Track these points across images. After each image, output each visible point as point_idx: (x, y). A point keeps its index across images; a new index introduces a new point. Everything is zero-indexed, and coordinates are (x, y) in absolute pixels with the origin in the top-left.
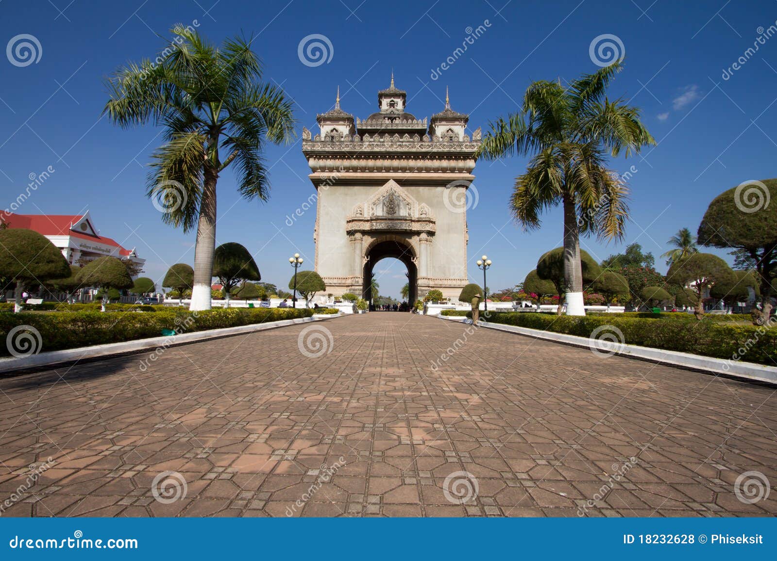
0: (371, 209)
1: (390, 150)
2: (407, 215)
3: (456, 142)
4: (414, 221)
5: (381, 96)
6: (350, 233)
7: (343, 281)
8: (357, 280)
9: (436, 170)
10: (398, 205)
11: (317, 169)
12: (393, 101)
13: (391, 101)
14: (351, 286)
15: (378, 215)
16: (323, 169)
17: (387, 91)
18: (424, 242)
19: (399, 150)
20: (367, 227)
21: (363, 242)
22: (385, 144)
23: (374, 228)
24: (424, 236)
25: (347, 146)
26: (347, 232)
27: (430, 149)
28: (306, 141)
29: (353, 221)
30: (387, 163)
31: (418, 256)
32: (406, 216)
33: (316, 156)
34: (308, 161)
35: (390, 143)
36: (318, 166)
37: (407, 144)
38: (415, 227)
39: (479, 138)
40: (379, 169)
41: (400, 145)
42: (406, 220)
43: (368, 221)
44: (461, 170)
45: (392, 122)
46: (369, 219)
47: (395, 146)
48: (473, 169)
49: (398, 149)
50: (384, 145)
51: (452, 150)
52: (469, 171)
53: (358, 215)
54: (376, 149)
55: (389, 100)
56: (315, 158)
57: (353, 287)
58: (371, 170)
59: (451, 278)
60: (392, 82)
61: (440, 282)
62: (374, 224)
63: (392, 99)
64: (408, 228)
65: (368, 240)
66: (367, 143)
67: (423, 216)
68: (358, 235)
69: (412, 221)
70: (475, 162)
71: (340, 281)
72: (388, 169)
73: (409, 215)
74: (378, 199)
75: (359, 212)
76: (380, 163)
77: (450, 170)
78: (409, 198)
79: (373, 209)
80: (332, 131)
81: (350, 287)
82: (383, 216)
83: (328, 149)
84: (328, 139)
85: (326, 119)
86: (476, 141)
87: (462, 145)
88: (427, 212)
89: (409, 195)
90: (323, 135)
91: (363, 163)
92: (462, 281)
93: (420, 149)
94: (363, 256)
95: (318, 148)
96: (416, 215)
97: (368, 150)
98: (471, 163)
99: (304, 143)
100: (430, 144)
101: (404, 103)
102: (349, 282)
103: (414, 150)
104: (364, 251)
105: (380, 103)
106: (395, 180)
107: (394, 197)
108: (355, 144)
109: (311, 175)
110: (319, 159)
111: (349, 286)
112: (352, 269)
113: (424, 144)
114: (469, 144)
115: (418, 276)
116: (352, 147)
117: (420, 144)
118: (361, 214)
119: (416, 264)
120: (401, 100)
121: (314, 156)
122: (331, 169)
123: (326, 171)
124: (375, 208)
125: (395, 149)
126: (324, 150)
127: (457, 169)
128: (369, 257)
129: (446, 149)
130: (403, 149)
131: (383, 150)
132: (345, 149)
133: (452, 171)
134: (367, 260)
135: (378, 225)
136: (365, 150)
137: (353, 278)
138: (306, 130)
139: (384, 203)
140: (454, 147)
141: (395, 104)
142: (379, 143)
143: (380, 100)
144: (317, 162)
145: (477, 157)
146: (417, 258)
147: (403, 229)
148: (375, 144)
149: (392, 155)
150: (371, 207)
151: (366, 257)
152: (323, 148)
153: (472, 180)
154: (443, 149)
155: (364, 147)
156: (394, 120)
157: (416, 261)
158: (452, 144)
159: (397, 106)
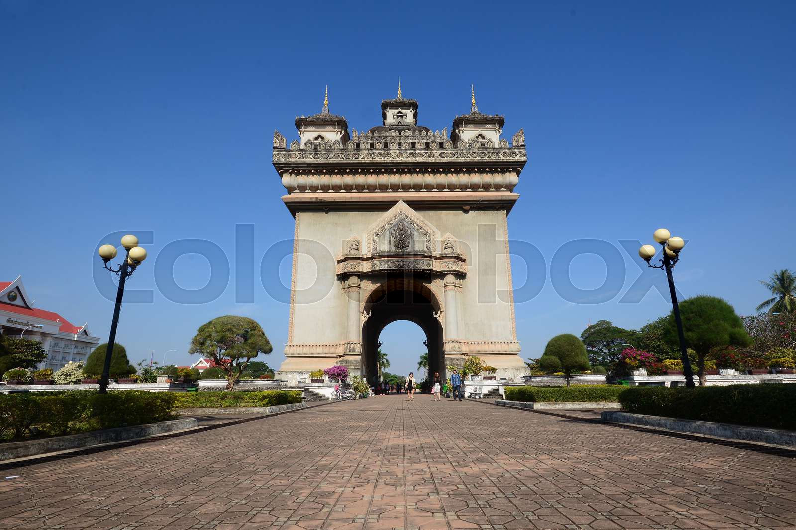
0: (372, 243)
1: (399, 160)
2: (425, 249)
3: (490, 148)
5: (385, 106)
7: (332, 350)
8: (352, 346)
9: (463, 188)
10: (411, 235)
11: (295, 188)
13: (398, 113)
14: (344, 356)
15: (382, 250)
16: (302, 189)
17: (393, 100)
18: (451, 287)
19: (411, 159)
20: (365, 267)
21: (361, 291)
23: (377, 269)
24: (450, 279)
25: (336, 155)
27: (454, 158)
28: (279, 149)
29: (346, 259)
30: (395, 179)
31: (442, 309)
32: (423, 251)
33: (293, 170)
34: (282, 176)
35: (398, 152)
36: (295, 185)
38: (437, 266)
39: (521, 142)
40: (383, 188)
41: (412, 154)
42: (423, 256)
43: (367, 259)
45: (400, 134)
47: (405, 155)
48: (515, 186)
49: (409, 158)
50: (390, 154)
51: (486, 159)
52: (510, 188)
53: (354, 251)
54: (378, 160)
55: (395, 112)
56: (291, 174)
57: (346, 358)
58: (371, 188)
59: (493, 340)
60: (400, 92)
61: (478, 348)
62: (377, 263)
63: (400, 110)
64: (426, 268)
65: (369, 287)
66: (366, 152)
67: (449, 251)
68: (354, 280)
70: (518, 175)
71: (326, 350)
72: (395, 188)
73: (428, 248)
74: (383, 228)
75: (354, 246)
76: (384, 179)
77: (483, 188)
78: (428, 226)
79: (374, 242)
80: (316, 139)
81: (341, 359)
82: (389, 251)
83: (310, 159)
84: (310, 148)
85: (308, 123)
86: (518, 147)
87: (499, 152)
88: (454, 245)
89: (426, 222)
90: (303, 142)
91: (360, 179)
92: (511, 345)
93: (440, 158)
94: (362, 310)
95: (295, 158)
97: (368, 160)
98: (512, 178)
99: (275, 152)
100: (454, 152)
101: (415, 116)
102: (340, 350)
103: (432, 160)
104: (363, 305)
105: (384, 116)
106: (406, 202)
107: (406, 224)
108: (349, 153)
109: (285, 197)
110: (296, 174)
111: (339, 357)
112: (345, 332)
113: (445, 151)
114: (508, 151)
115: (444, 338)
116: (344, 157)
117: (440, 152)
118: (357, 249)
119: (440, 321)
120: (411, 112)
121: (290, 171)
122: (314, 189)
123: (307, 191)
124: (377, 240)
125: (405, 159)
126: (303, 162)
127: (492, 186)
128: (370, 312)
129: (477, 158)
130: (417, 159)
131: (388, 161)
132: (334, 159)
133: (487, 189)
134: (367, 316)
135: (383, 263)
136: (363, 162)
137: (346, 345)
138: (279, 136)
139: (391, 233)
140: (487, 156)
141: (403, 116)
142: (383, 152)
143: (383, 111)
144: (294, 180)
145: (520, 169)
146: (441, 312)
147: (419, 270)
148: (377, 152)
149: (402, 167)
150: (371, 239)
151: (365, 313)
152: (303, 159)
153: (515, 201)
154: (473, 158)
155: (361, 157)
156: (403, 132)
157: (440, 316)
158: (485, 151)
159: (406, 119)
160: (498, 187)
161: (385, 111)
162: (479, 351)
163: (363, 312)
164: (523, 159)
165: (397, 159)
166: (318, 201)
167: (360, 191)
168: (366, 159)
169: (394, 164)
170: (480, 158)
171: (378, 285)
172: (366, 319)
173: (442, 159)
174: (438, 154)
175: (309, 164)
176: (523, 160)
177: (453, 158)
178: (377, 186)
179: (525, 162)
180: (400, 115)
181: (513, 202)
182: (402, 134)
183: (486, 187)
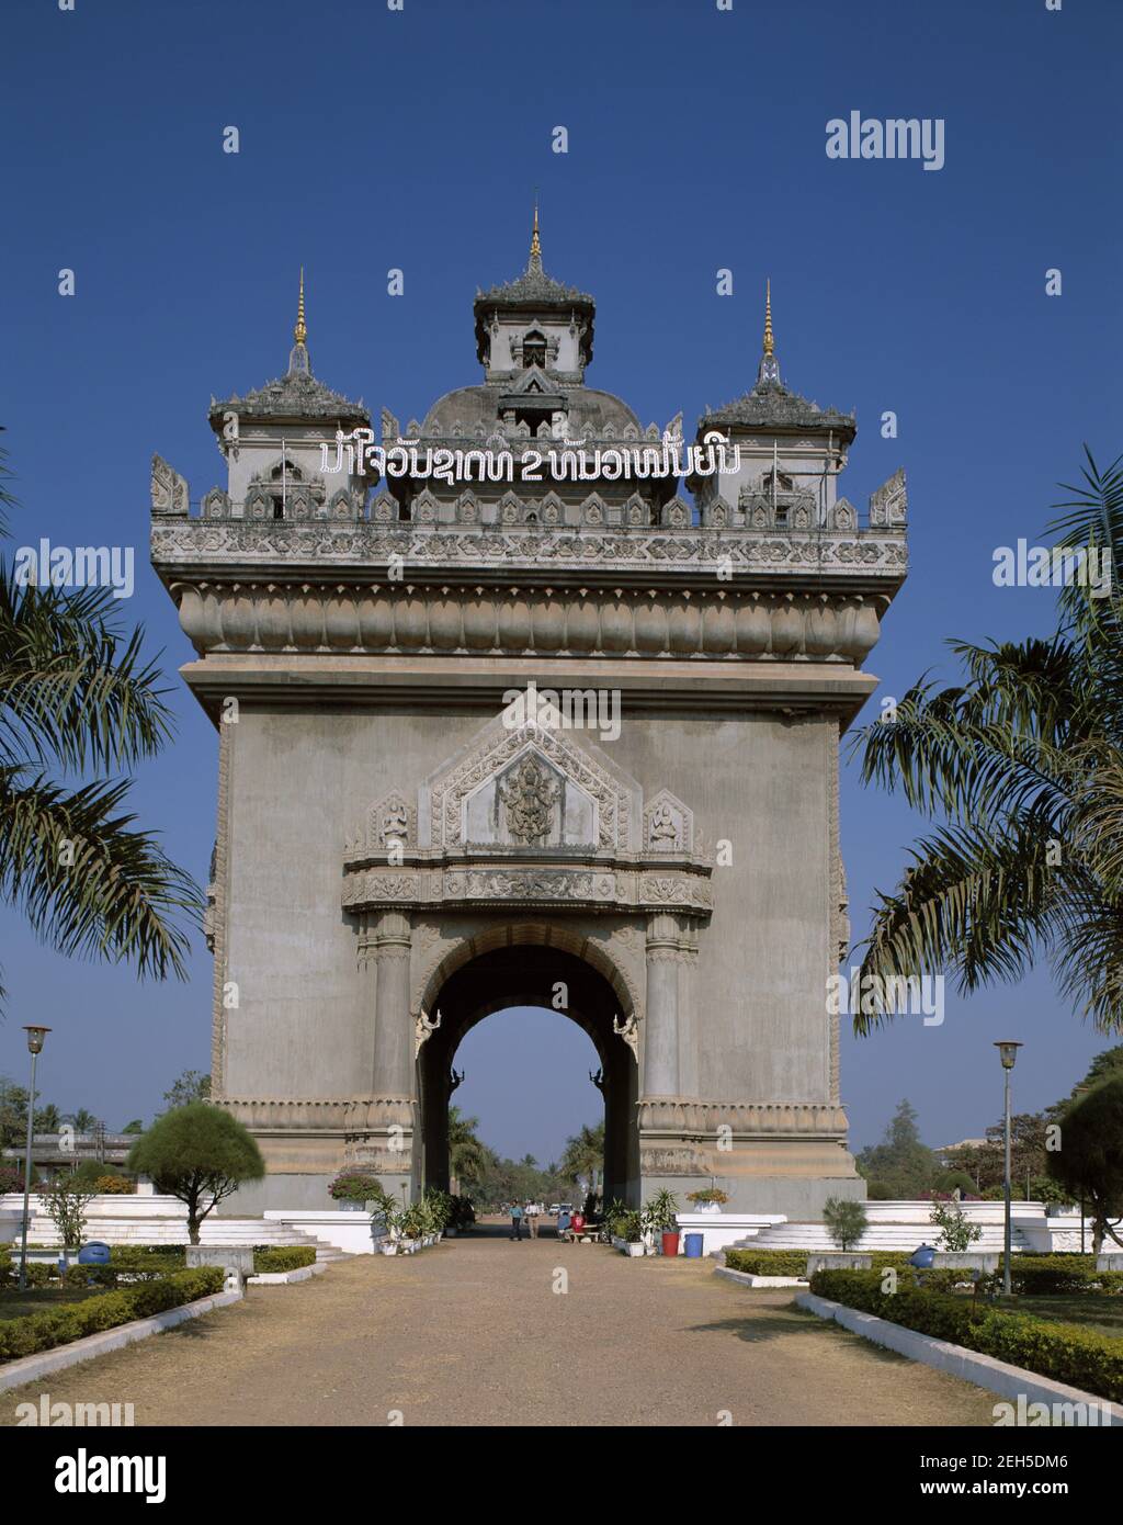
0: (445, 816)
1: (525, 562)
2: (596, 841)
3: (802, 531)
4: (625, 866)
5: (486, 312)
6: (362, 915)
7: (333, 1117)
8: (389, 1110)
9: (715, 649)
10: (560, 801)
11: (216, 640)
12: (539, 337)
13: (531, 336)
14: (366, 1136)
15: (475, 839)
16: (239, 641)
17: (511, 290)
18: (664, 952)
19: (567, 562)
20: (429, 888)
21: (413, 953)
22: (505, 535)
23: (459, 895)
24: (665, 927)
25: (341, 542)
26: (346, 909)
27: (694, 560)
28: (169, 517)
29: (369, 864)
30: (516, 617)
31: (639, 1011)
32: (589, 847)
33: (213, 583)
34: (178, 602)
35: (524, 534)
36: (218, 629)
37: (598, 537)
38: (630, 891)
39: (893, 514)
40: (478, 645)
41: (567, 542)
42: (590, 862)
43: (432, 864)
44: (818, 652)
45: (534, 433)
46: (437, 856)
47: (546, 547)
48: (868, 648)
49: (557, 558)
50: (501, 541)
51: (786, 566)
52: (855, 654)
53: (392, 841)
54: (470, 559)
55: (518, 331)
56: (204, 593)
57: (372, 1142)
58: (443, 645)
60: (535, 249)
62: (460, 878)
63: (535, 325)
64: (598, 897)
65: (434, 948)
66: (430, 532)
67: (664, 845)
68: (394, 925)
69: (616, 866)
70: (880, 615)
71: (317, 1117)
72: (514, 645)
73: (605, 840)
74: (477, 773)
75: (394, 826)
76: (486, 616)
77: (773, 650)
78: (607, 770)
79: (453, 815)
80: (277, 473)
81: (361, 1143)
82: (497, 847)
83: (262, 553)
84: (266, 511)
85: (249, 422)
86: (884, 529)
87: (827, 547)
88: (680, 830)
89: (604, 754)
90: (238, 491)
91: (411, 615)
92: (821, 1115)
93: (650, 559)
94: (415, 1009)
95: (219, 549)
96: (632, 842)
97: (435, 559)
98: (860, 622)
99: (159, 528)
100: (693, 538)
101: (585, 346)
102: (353, 1119)
103: (625, 564)
104: (419, 991)
105: (484, 344)
107: (543, 766)
108: (378, 535)
109: (189, 667)
110: (221, 596)
111: (355, 1137)
112: (369, 1068)
113: (667, 538)
114: (855, 542)
115: (641, 1093)
116: (363, 550)
117: (651, 539)
118: (404, 835)
119: (632, 1045)
120: (572, 332)
121: (203, 585)
122: (273, 643)
123: (253, 648)
124: (462, 811)
125: (547, 559)
126: (242, 561)
127: (803, 647)
128: (439, 1015)
129: (761, 563)
130: (582, 559)
131: (495, 565)
132: (333, 555)
133: (785, 654)
134: (430, 1026)
135: (475, 882)
136: (422, 564)
137: (373, 1106)
138: (166, 472)
139: (501, 792)
140: (790, 556)
141: (545, 347)
142: (479, 534)
143: (480, 322)
144: (215, 611)
145: (886, 597)
146: (635, 1020)
147: (577, 902)
148: (462, 534)
149: (536, 582)
150: (444, 808)
151: (425, 1017)
152: (241, 553)
153: (865, 696)
155: (416, 548)
156: (544, 424)
157: (630, 1032)
158: (785, 541)
159: (555, 359)
161: (487, 329)
163: (419, 1016)
164: (896, 569)
165: (524, 558)
166: (289, 682)
167: (411, 651)
168: (429, 556)
169: (514, 575)
170: (769, 563)
171: (461, 941)
172: (428, 1035)
173: (654, 561)
174: (646, 544)
175: (262, 569)
176: (896, 573)
177: (689, 562)
178: (463, 638)
179: (901, 579)
180: (535, 342)
181: (861, 699)
182: (540, 434)
183: (785, 651)
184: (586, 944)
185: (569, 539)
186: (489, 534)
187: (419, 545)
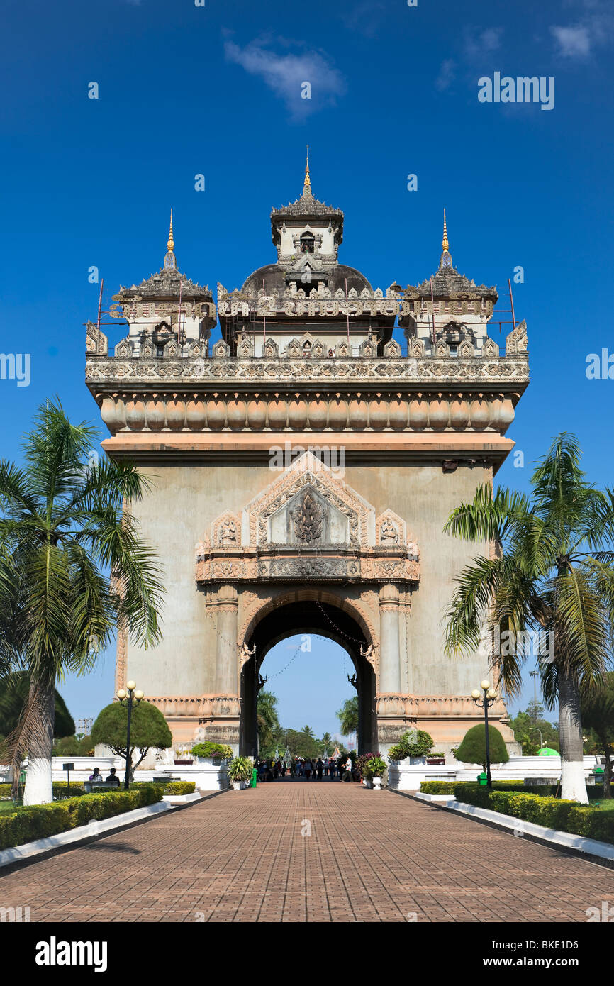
0: (258, 527)
1: (303, 378)
2: (348, 541)
3: (466, 358)
4: (365, 555)
5: (278, 221)
6: (208, 586)
7: (192, 708)
8: (225, 704)
9: (419, 427)
10: (326, 517)
11: (122, 425)
12: (311, 234)
13: (304, 234)
14: (212, 720)
15: (276, 541)
16: (136, 426)
17: (292, 208)
18: (390, 606)
19: (326, 378)
20: (249, 570)
21: (239, 609)
22: (292, 363)
23: (267, 574)
24: (390, 592)
25: (196, 369)
26: (199, 583)
27: (403, 376)
28: (95, 356)
29: (213, 556)
30: (296, 410)
31: (375, 642)
32: (344, 544)
33: (120, 393)
34: (100, 406)
35: (303, 363)
36: (124, 419)
37: (347, 364)
38: (369, 569)
39: (521, 347)
40: (277, 426)
41: (329, 367)
42: (345, 553)
43: (250, 556)
46: (253, 551)
47: (316, 370)
48: (508, 424)
49: (323, 376)
50: (290, 368)
51: (457, 378)
52: (501, 428)
53: (227, 542)
54: (269, 378)
55: (298, 232)
56: (116, 400)
57: (215, 724)
58: (256, 426)
59: (459, 695)
60: (307, 181)
61: (433, 707)
62: (267, 564)
63: (307, 228)
64: (350, 574)
65: (253, 604)
66: (247, 363)
67: (389, 543)
68: (227, 592)
69: (359, 555)
70: (515, 404)
71: (181, 708)
72: (298, 426)
73: (354, 540)
74: (276, 502)
75: (228, 533)
76: (278, 410)
77: (452, 426)
78: (354, 498)
79: (262, 527)
80: (158, 329)
81: (208, 724)
82: (288, 545)
83: (151, 377)
84: (152, 353)
85: (142, 299)
86: (515, 356)
87: (481, 367)
88: (398, 531)
89: (351, 490)
91: (236, 410)
93: (377, 375)
94: (241, 643)
95: (125, 374)
96: (370, 541)
98: (503, 410)
99: (90, 363)
100: (402, 364)
101: (338, 239)
102: (206, 710)
103: (363, 379)
104: (242, 632)
105: (277, 239)
107: (316, 497)
108: (216, 363)
109: (106, 441)
110: (126, 401)
111: (205, 720)
112: (212, 679)
113: (387, 364)
114: (497, 363)
115: (377, 692)
116: (209, 373)
117: (377, 364)
118: (234, 539)
119: (371, 662)
120: (330, 231)
121: (115, 395)
122: (156, 427)
123: (144, 430)
124: (268, 524)
125: (317, 377)
126: (140, 381)
127: (469, 423)
128: (255, 647)
129: (442, 377)
130: (337, 377)
131: (286, 381)
132: (191, 376)
133: (459, 427)
134: (250, 653)
135: (276, 566)
136: (242, 381)
137: (215, 701)
139: (291, 513)
140: (460, 372)
141: (313, 240)
142: (277, 363)
143: (275, 227)
144: (122, 410)
145: (518, 394)
146: (373, 647)
147: (337, 578)
148: (267, 364)
149: (310, 390)
150: (258, 522)
151: (246, 647)
152: (138, 377)
153: (507, 452)
154: (435, 377)
155: (239, 373)
156: (314, 290)
157: (371, 655)
158: (456, 364)
159: (320, 247)
160: (479, 427)
161: (278, 230)
162: (435, 714)
163: (243, 647)
164: (522, 379)
165: (302, 377)
166: (165, 449)
167: (237, 430)
168: (247, 377)
169: (297, 386)
170: (447, 376)
171: (268, 600)
172: (248, 658)
173: (380, 377)
174: (375, 368)
175: (149, 385)
176: (522, 381)
177: (400, 377)
178: (267, 422)
179: (526, 384)
180: (308, 237)
181: (505, 453)
183: (459, 426)
184: (343, 602)
185: (330, 365)
186: (282, 364)
187: (241, 370)
